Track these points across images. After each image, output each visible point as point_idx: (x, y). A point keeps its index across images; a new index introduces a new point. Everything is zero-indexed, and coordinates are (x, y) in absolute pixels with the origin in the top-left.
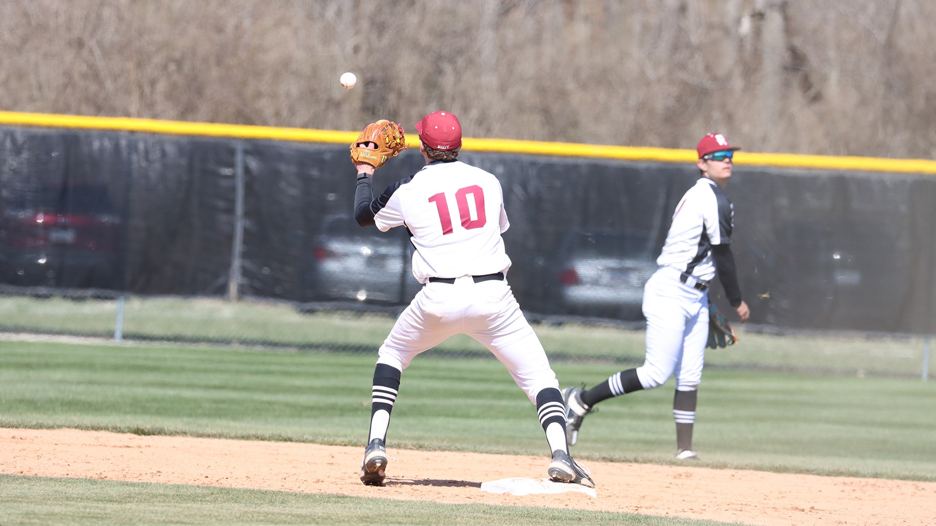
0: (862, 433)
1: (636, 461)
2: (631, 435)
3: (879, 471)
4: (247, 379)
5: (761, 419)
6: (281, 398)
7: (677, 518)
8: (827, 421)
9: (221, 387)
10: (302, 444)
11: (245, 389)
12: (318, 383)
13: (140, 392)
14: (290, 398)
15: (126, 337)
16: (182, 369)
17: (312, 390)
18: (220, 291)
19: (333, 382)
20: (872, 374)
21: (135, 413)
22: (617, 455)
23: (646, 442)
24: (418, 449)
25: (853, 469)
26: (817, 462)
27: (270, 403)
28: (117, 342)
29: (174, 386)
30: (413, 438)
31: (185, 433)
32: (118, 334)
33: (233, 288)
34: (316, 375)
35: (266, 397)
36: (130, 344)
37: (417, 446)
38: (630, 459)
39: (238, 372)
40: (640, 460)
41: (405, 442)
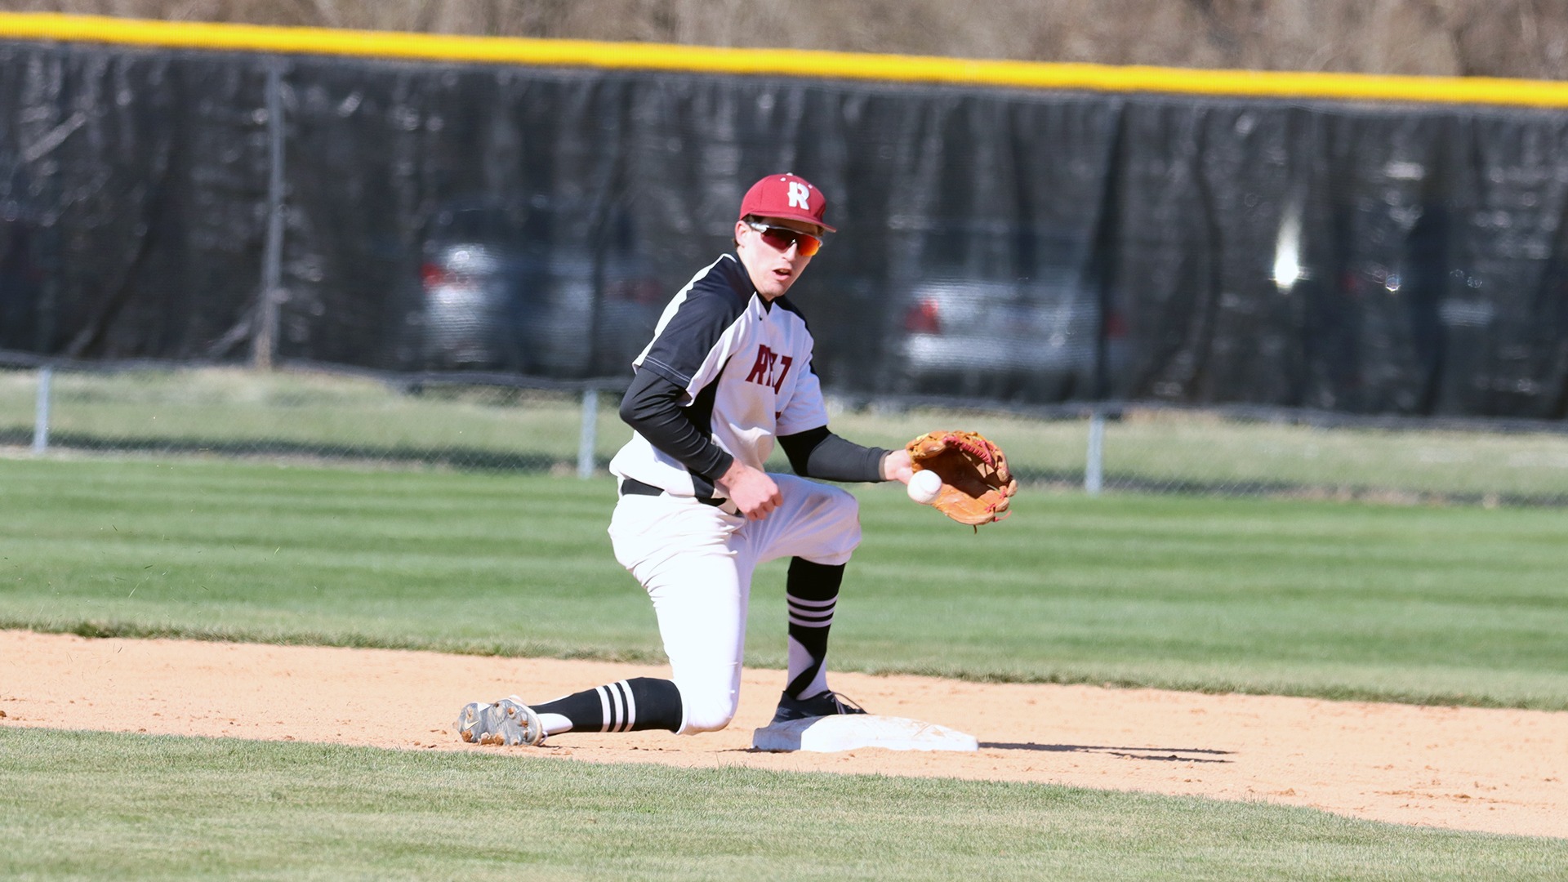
0: (1492, 619)
1: (1054, 680)
2: (1047, 629)
3: (1529, 696)
4: (293, 526)
5: (1296, 593)
6: (359, 560)
7: (1136, 793)
8: (1427, 596)
9: (247, 541)
10: (403, 653)
11: (287, 544)
12: (431, 531)
13: (87, 551)
14: (377, 562)
15: (57, 440)
16: (166, 507)
17: (418, 545)
18: (239, 354)
19: (460, 529)
20: (1514, 501)
21: (77, 593)
22: (1018, 668)
23: (1075, 642)
24: (628, 660)
25: (1478, 691)
26: (1408, 678)
27: (339, 572)
28: (38, 450)
29: (152, 538)
30: (619, 639)
31: (176, 634)
32: (41, 437)
33: (263, 344)
34: (428, 516)
35: (332, 560)
36: (64, 455)
37: (629, 656)
38: (1044, 678)
39: (277, 510)
40: (1064, 678)
41: (603, 647)
